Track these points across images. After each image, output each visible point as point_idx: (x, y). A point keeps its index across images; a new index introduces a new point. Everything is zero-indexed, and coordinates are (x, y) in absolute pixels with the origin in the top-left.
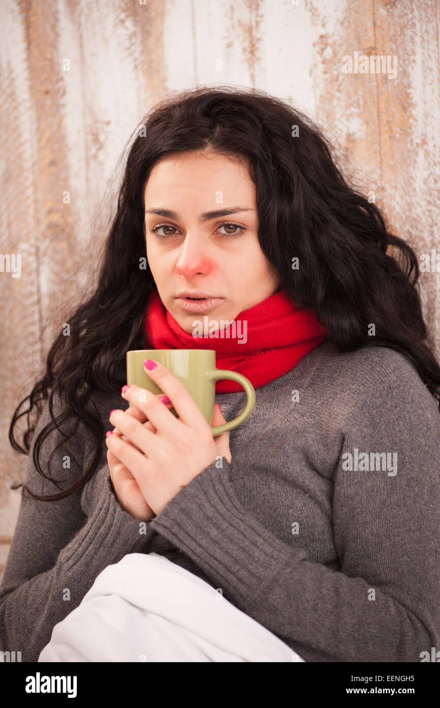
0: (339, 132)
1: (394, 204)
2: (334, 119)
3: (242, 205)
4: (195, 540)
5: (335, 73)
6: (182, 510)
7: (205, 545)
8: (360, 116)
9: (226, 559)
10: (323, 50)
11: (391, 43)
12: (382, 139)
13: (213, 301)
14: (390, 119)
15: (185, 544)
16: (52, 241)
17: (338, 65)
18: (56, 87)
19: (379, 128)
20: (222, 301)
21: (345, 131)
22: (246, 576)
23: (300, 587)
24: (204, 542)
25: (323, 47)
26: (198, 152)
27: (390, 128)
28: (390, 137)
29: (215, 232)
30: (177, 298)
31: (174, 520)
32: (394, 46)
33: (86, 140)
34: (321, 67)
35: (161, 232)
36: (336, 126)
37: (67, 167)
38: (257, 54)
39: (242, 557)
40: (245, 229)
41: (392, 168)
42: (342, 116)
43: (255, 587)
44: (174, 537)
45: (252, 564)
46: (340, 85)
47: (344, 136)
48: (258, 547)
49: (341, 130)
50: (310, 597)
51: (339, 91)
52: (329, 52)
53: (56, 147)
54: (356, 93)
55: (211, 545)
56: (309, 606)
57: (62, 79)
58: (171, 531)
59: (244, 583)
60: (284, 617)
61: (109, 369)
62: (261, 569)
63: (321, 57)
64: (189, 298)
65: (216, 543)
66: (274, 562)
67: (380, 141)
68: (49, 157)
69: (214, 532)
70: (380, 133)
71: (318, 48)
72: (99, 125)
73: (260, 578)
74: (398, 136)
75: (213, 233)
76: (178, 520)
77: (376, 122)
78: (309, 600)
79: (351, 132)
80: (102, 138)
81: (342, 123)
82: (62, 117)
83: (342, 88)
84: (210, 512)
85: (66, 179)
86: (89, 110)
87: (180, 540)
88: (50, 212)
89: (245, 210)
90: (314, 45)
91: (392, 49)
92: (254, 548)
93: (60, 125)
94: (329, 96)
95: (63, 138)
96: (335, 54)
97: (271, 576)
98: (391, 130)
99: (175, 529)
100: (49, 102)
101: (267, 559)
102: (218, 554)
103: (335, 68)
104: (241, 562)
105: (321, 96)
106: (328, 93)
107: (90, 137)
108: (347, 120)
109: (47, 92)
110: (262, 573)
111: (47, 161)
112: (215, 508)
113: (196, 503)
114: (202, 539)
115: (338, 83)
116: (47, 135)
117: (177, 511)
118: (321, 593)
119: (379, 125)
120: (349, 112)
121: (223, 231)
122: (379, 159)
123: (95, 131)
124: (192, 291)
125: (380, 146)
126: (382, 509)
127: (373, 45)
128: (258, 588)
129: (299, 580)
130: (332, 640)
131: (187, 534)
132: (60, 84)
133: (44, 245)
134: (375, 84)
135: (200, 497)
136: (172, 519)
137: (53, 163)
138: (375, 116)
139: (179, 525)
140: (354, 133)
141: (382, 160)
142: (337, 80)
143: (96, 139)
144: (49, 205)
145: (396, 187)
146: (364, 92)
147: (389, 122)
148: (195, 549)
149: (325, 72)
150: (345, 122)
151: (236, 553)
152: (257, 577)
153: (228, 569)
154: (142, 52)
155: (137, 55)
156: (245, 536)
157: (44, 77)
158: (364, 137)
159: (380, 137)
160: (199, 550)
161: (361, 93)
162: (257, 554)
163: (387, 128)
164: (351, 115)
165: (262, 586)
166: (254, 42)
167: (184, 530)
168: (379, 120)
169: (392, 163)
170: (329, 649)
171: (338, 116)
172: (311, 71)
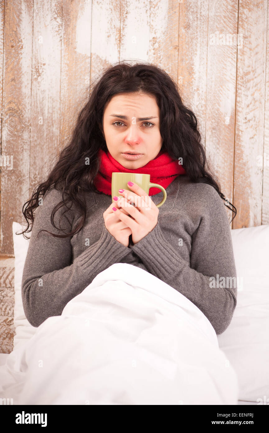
3: (153, 116)
5: (159, 55)
6: (148, 241)
9: (162, 262)
10: (154, 44)
11: (186, 45)
13: (140, 155)
16: (10, 116)
17: (160, 51)
18: (18, 45)
20: (143, 155)
22: (169, 269)
24: (154, 254)
25: (154, 42)
26: (136, 93)
29: (142, 126)
30: (122, 153)
31: (143, 245)
32: (187, 46)
33: (32, 71)
34: (153, 51)
35: (116, 124)
38: (122, 42)
39: (168, 261)
40: (154, 125)
44: (141, 252)
45: (172, 264)
46: (161, 60)
48: (174, 257)
51: (160, 63)
52: (157, 45)
53: (16, 72)
54: (168, 65)
55: (156, 256)
56: (192, 283)
57: (21, 41)
60: (182, 287)
61: (91, 182)
62: (175, 267)
63: (153, 47)
64: (129, 154)
65: (159, 255)
68: (11, 77)
69: (158, 251)
71: (152, 43)
72: (39, 65)
74: (186, 85)
75: (141, 126)
76: (145, 245)
80: (40, 71)
83: (161, 62)
84: (157, 242)
86: (35, 57)
88: (10, 103)
89: (155, 118)
90: (150, 41)
91: (186, 48)
92: (172, 258)
93: (18, 62)
96: (159, 47)
97: (179, 270)
100: (13, 51)
102: (159, 259)
103: (159, 52)
104: (167, 263)
107: (34, 70)
109: (13, 47)
112: (158, 241)
113: (153, 239)
115: (160, 59)
116: (11, 66)
117: (145, 242)
118: (196, 278)
121: (144, 125)
123: (37, 67)
124: (132, 151)
127: (177, 45)
129: (188, 273)
130: (200, 298)
131: (148, 251)
132: (20, 43)
134: (177, 61)
135: (154, 236)
137: (13, 80)
139: (145, 247)
142: (160, 58)
143: (37, 71)
146: (172, 65)
149: (154, 54)
151: (166, 259)
152: (173, 270)
153: (162, 266)
154: (64, 34)
155: (62, 34)
156: (169, 253)
160: (152, 257)
161: (170, 65)
162: (173, 261)
165: (175, 274)
166: (121, 36)
167: (147, 249)
170: (199, 302)
172: (148, 53)
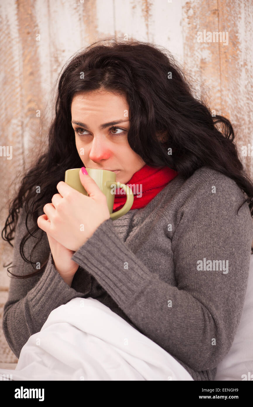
0: (197, 58)
1: (228, 99)
2: (194, 50)
4: (97, 268)
5: (195, 24)
7: (103, 270)
8: (209, 48)
9: (114, 279)
11: (227, 7)
12: (221, 62)
14: (226, 51)
15: (92, 270)
16: (31, 118)
17: (196, 19)
18: (34, 30)
19: (220, 56)
20: (119, 172)
21: (200, 57)
22: (126, 290)
23: (154, 294)
24: (102, 269)
25: (188, 9)
27: (226, 56)
28: (226, 61)
31: (84, 256)
32: (229, 9)
33: (51, 61)
34: (187, 20)
36: (195, 54)
37: (40, 76)
38: (150, 13)
39: (124, 278)
41: (227, 79)
42: (198, 49)
43: (130, 296)
44: (85, 265)
45: (130, 283)
47: (199, 60)
48: (134, 271)
49: (198, 57)
50: (159, 301)
52: (191, 12)
53: (34, 64)
55: (106, 271)
57: (37, 26)
58: (83, 262)
59: (124, 294)
62: (135, 286)
63: (187, 14)
65: (109, 269)
66: (142, 282)
67: (220, 63)
68: (30, 70)
70: (220, 58)
71: (185, 10)
72: (58, 52)
73: (134, 291)
74: (230, 60)
75: (109, 135)
76: (87, 256)
77: (218, 52)
78: (159, 303)
79: (204, 58)
81: (198, 52)
82: (37, 47)
85: (39, 83)
86: (53, 43)
87: (88, 267)
88: (30, 102)
90: (183, 8)
91: (227, 11)
92: (131, 272)
93: (36, 51)
94: (191, 37)
95: (38, 59)
96: (195, 13)
97: (140, 290)
98: (226, 57)
99: (85, 261)
100: (29, 38)
101: (139, 280)
103: (194, 21)
104: (123, 281)
105: (187, 37)
106: (191, 35)
107: (53, 59)
108: (201, 51)
109: (28, 33)
110: (135, 288)
111: (28, 73)
113: (97, 248)
114: (101, 267)
116: (28, 58)
117: (86, 252)
119: (220, 54)
120: (202, 46)
122: (219, 74)
123: (56, 56)
125: (220, 66)
126: (193, 249)
127: (217, 8)
128: (132, 297)
131: (92, 264)
132: (36, 28)
133: (26, 121)
134: (217, 30)
135: (98, 244)
136: (83, 256)
137: (32, 74)
138: (218, 49)
140: (205, 59)
141: (221, 74)
142: (196, 28)
143: (57, 60)
144: (29, 98)
145: (229, 90)
147: (225, 52)
148: (98, 272)
149: (189, 24)
150: (200, 52)
152: (132, 290)
154: (84, 10)
155: (81, 12)
157: (27, 24)
158: (211, 61)
159: (220, 61)
162: (133, 277)
163: (224, 56)
164: (204, 48)
165: (135, 295)
166: (148, 5)
167: (90, 262)
168: (220, 51)
169: (227, 76)
171: (196, 48)
172: (181, 23)
